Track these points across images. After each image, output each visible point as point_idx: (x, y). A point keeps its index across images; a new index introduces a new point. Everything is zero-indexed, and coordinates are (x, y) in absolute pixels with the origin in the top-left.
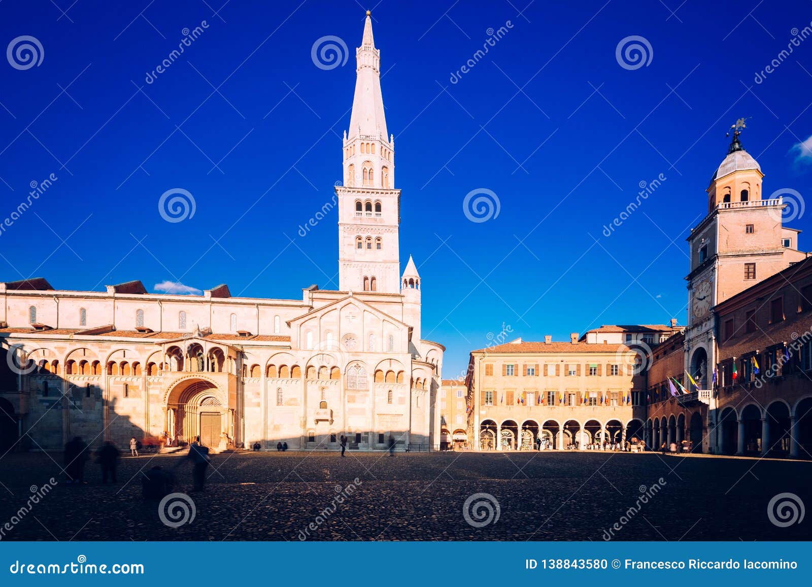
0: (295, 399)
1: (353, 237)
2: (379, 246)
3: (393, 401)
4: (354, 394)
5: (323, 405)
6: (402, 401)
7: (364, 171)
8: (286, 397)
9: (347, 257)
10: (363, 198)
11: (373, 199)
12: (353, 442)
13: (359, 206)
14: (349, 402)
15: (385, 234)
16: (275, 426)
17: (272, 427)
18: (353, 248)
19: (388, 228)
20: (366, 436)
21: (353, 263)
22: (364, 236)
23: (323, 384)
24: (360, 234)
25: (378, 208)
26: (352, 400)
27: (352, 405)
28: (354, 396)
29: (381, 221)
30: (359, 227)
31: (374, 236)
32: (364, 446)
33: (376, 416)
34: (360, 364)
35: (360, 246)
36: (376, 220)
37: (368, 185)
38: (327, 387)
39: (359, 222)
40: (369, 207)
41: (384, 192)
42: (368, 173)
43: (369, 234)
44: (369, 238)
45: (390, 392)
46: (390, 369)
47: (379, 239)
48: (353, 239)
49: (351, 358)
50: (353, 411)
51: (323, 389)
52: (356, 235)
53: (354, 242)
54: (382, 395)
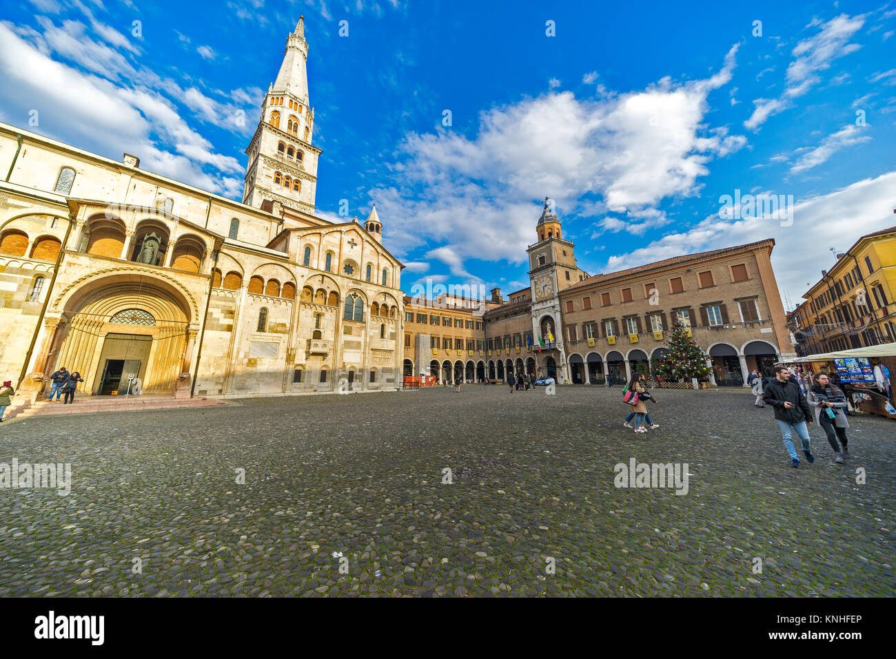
0: (284, 325)
2: (296, 188)
3: (386, 336)
4: (351, 325)
5: (317, 335)
6: (392, 336)
7: (289, 122)
8: (271, 320)
9: (263, 186)
10: (288, 143)
11: (297, 147)
13: (281, 147)
14: (345, 333)
15: (303, 179)
16: (249, 358)
17: (246, 361)
18: (272, 181)
19: (309, 177)
20: (361, 373)
21: (269, 194)
22: (284, 174)
23: (319, 310)
24: (280, 170)
25: (300, 156)
26: (348, 331)
27: (349, 338)
28: (351, 327)
29: (302, 167)
30: (279, 165)
31: (294, 178)
32: (358, 386)
33: (370, 351)
34: (357, 294)
35: (277, 181)
36: (297, 165)
37: (292, 133)
38: (323, 314)
39: (280, 160)
40: (291, 152)
41: (308, 146)
42: (293, 126)
43: (289, 174)
44: (288, 178)
45: (383, 326)
46: (385, 303)
47: (297, 181)
48: (272, 172)
49: (352, 285)
50: (348, 344)
51: (319, 316)
52: (275, 170)
53: (273, 176)
54: (376, 328)
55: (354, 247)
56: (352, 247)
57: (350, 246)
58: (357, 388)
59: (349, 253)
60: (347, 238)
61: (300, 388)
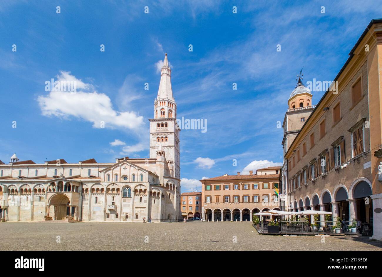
0: (102, 201)
1: (156, 137)
2: (166, 140)
3: (142, 201)
5: (113, 203)
6: (145, 201)
7: (161, 112)
8: (98, 200)
9: (153, 145)
10: (160, 122)
11: (164, 122)
12: (125, 218)
13: (158, 125)
14: (123, 202)
15: (169, 135)
16: (94, 212)
17: (93, 212)
18: (156, 142)
19: (171, 133)
20: (130, 216)
21: (155, 148)
22: (160, 137)
23: (114, 195)
24: (158, 136)
25: (166, 125)
26: (125, 201)
27: (125, 203)
28: (126, 200)
29: (167, 130)
30: (158, 134)
31: (164, 136)
33: (135, 208)
35: (159, 141)
36: (165, 130)
37: (162, 117)
39: (159, 132)
40: (162, 125)
41: (169, 119)
42: (163, 113)
43: (162, 136)
44: (162, 137)
45: (141, 198)
46: (141, 188)
47: (166, 137)
48: (155, 138)
49: (124, 184)
50: (125, 206)
51: (114, 197)
52: (157, 136)
53: (156, 140)
54: (137, 199)
55: (126, 169)
56: (125, 170)
57: (124, 169)
58: (129, 221)
59: (124, 172)
60: (123, 167)
61: (109, 220)
